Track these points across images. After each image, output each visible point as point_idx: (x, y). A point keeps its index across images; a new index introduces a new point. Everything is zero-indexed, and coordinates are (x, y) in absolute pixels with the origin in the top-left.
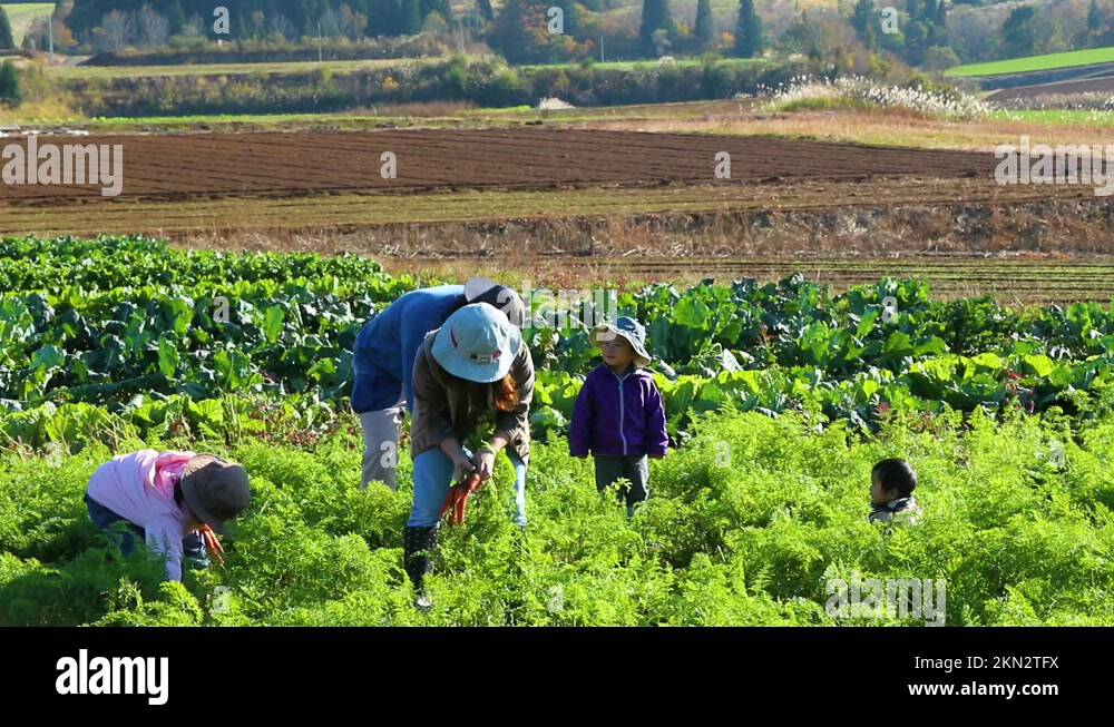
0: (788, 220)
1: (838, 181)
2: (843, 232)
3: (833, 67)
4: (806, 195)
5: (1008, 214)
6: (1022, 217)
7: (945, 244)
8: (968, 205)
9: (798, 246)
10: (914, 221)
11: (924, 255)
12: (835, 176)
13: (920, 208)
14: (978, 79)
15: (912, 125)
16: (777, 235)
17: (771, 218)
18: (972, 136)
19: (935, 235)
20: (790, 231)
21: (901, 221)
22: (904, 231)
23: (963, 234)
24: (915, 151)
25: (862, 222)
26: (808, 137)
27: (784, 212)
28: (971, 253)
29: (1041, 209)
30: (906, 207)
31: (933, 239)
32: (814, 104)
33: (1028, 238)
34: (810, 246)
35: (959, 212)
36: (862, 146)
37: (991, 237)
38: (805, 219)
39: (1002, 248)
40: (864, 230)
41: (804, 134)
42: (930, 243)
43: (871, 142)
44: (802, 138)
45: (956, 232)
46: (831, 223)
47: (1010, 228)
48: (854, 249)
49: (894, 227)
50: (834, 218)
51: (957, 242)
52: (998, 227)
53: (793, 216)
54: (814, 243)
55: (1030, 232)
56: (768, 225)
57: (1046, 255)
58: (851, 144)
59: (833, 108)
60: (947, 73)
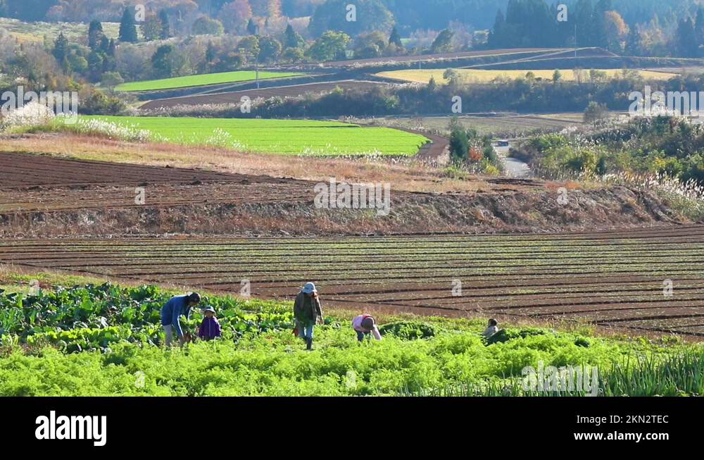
0: (53, 217)
1: (72, 188)
2: (81, 223)
3: (44, 86)
4: (56, 199)
5: (168, 212)
6: (176, 214)
7: (135, 230)
8: (147, 207)
9: (59, 231)
10: (118, 217)
11: (125, 236)
12: (70, 185)
13: (121, 210)
14: (136, 93)
15: (106, 144)
16: (47, 226)
17: (43, 216)
18: (142, 153)
19: (130, 225)
20: (53, 223)
21: (112, 217)
22: (113, 223)
23: (144, 224)
24: (110, 165)
25: (91, 218)
26: (47, 154)
27: (50, 213)
28: (149, 235)
29: (185, 210)
30: (114, 209)
31: (128, 227)
32: (45, 128)
33: (179, 225)
34: (65, 231)
35: (142, 212)
36: (79, 161)
37: (159, 226)
38: (61, 216)
39: (165, 231)
40: (92, 222)
41: (44, 151)
42: (127, 229)
43: (83, 157)
44: (43, 154)
45: (141, 222)
46: (75, 218)
47: (170, 220)
48: (88, 233)
49: (108, 220)
50: (76, 216)
51: (141, 228)
52: (163, 220)
53: (55, 215)
54: (67, 230)
55: (179, 222)
56: (42, 220)
57: (188, 235)
58: (73, 159)
59: (57, 131)
60: (116, 89)
